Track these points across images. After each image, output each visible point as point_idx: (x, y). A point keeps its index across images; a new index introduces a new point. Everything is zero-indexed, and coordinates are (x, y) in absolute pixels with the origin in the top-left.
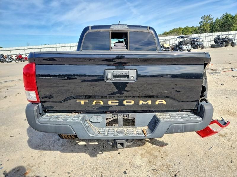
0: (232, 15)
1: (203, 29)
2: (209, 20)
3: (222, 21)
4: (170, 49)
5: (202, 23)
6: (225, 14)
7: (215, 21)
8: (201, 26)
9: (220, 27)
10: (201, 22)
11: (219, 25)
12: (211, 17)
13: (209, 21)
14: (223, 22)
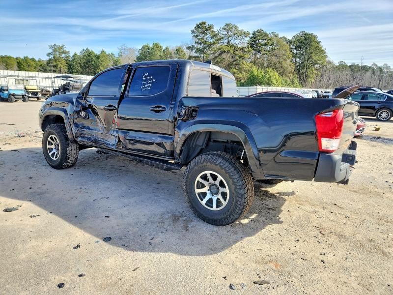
0: (95, 53)
1: (55, 66)
2: (64, 53)
3: (83, 59)
4: (40, 95)
5: (52, 56)
6: (85, 49)
7: (73, 56)
8: (50, 60)
9: (82, 68)
10: (50, 54)
11: (80, 64)
12: (66, 49)
13: (63, 55)
14: (85, 61)
